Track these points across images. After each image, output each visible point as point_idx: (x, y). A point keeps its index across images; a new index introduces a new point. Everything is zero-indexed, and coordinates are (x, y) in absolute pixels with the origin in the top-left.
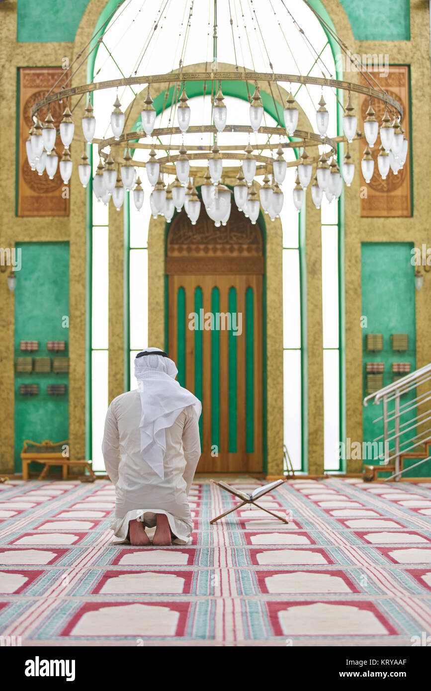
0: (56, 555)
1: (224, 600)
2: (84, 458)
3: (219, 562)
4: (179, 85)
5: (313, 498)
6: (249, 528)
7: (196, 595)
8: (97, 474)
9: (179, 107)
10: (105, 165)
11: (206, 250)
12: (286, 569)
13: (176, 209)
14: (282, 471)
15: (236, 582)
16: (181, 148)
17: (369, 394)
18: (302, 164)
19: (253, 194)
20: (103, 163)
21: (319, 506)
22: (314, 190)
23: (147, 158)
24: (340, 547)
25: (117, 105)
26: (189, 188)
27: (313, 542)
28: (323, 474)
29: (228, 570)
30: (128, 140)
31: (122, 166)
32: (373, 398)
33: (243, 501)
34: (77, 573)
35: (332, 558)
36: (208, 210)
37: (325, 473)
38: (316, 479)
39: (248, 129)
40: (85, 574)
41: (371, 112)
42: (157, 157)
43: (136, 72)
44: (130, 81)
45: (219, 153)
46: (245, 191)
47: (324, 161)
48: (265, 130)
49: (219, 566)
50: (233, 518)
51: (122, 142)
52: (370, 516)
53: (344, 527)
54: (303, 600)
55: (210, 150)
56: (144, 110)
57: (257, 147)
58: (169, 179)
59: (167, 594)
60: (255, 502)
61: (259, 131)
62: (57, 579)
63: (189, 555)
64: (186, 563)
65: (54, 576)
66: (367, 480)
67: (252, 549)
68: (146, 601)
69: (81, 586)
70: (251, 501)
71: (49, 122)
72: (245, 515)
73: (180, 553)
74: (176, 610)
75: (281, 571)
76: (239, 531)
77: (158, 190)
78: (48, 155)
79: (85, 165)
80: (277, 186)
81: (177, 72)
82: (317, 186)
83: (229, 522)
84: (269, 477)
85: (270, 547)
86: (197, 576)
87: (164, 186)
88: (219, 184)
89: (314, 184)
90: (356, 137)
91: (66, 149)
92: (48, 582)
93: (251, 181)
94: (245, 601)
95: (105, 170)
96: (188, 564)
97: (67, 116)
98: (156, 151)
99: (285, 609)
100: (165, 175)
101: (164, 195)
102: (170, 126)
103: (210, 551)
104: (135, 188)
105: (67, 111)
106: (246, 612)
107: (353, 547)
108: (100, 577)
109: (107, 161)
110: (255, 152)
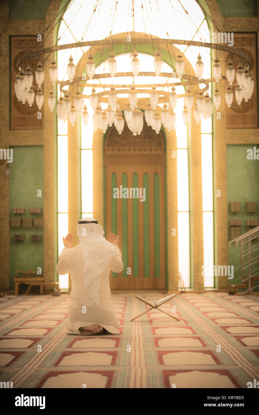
0: (33, 342)
1: (136, 369)
2: (53, 281)
3: (135, 345)
4: (110, 47)
5: (196, 305)
6: (155, 324)
7: (119, 366)
8: (62, 291)
9: (110, 61)
10: (64, 97)
11: (129, 150)
12: (176, 349)
13: (109, 125)
14: (178, 288)
15: (144, 358)
16: (111, 87)
17: (232, 240)
18: (188, 96)
19: (157, 115)
20: (63, 96)
21: (200, 310)
22: (195, 112)
23: (90, 93)
24: (211, 336)
25: (71, 60)
26: (117, 112)
27: (194, 333)
28: (203, 290)
29: (140, 351)
30: (78, 82)
31: (75, 98)
32: (235, 242)
33: (151, 307)
34: (45, 353)
35: (205, 343)
36: (129, 125)
37: (205, 289)
38: (199, 293)
39: (152, 74)
40: (51, 354)
41: (230, 63)
42: (96, 92)
43: (82, 39)
44: (79, 45)
45: (136, 90)
46: (152, 113)
47: (201, 94)
48: (164, 75)
49: (135, 348)
50: (145, 317)
51: (74, 83)
52: (232, 316)
53: (214, 323)
54: (185, 369)
55: (130, 87)
56: (88, 63)
57: (159, 85)
58: (104, 106)
59: (101, 366)
60: (158, 308)
61: (160, 75)
62: (33, 357)
63: (116, 341)
64: (114, 346)
65: (31, 355)
66: (231, 293)
67: (156, 337)
68: (88, 370)
69: (47, 361)
70: (156, 307)
71: (29, 70)
72: (153, 316)
73: (110, 340)
74: (106, 376)
75: (173, 351)
76: (148, 326)
77: (97, 113)
78: (28, 92)
79: (52, 97)
80: (172, 110)
81: (109, 39)
82: (197, 109)
83: (143, 320)
84: (169, 292)
85: (167, 336)
86: (120, 354)
87: (101, 110)
88: (135, 108)
89: (195, 108)
90: (222, 78)
91: (40, 88)
92: (27, 359)
93: (155, 107)
94: (149, 369)
95: (64, 101)
96: (115, 347)
97: (40, 67)
98: (96, 88)
99: (174, 375)
100: (102, 103)
101: (101, 116)
102: (104, 73)
103: (129, 338)
104: (83, 112)
105: (40, 63)
106: (149, 377)
107: (219, 335)
108: (59, 355)
109: (65, 95)
110: (158, 89)
